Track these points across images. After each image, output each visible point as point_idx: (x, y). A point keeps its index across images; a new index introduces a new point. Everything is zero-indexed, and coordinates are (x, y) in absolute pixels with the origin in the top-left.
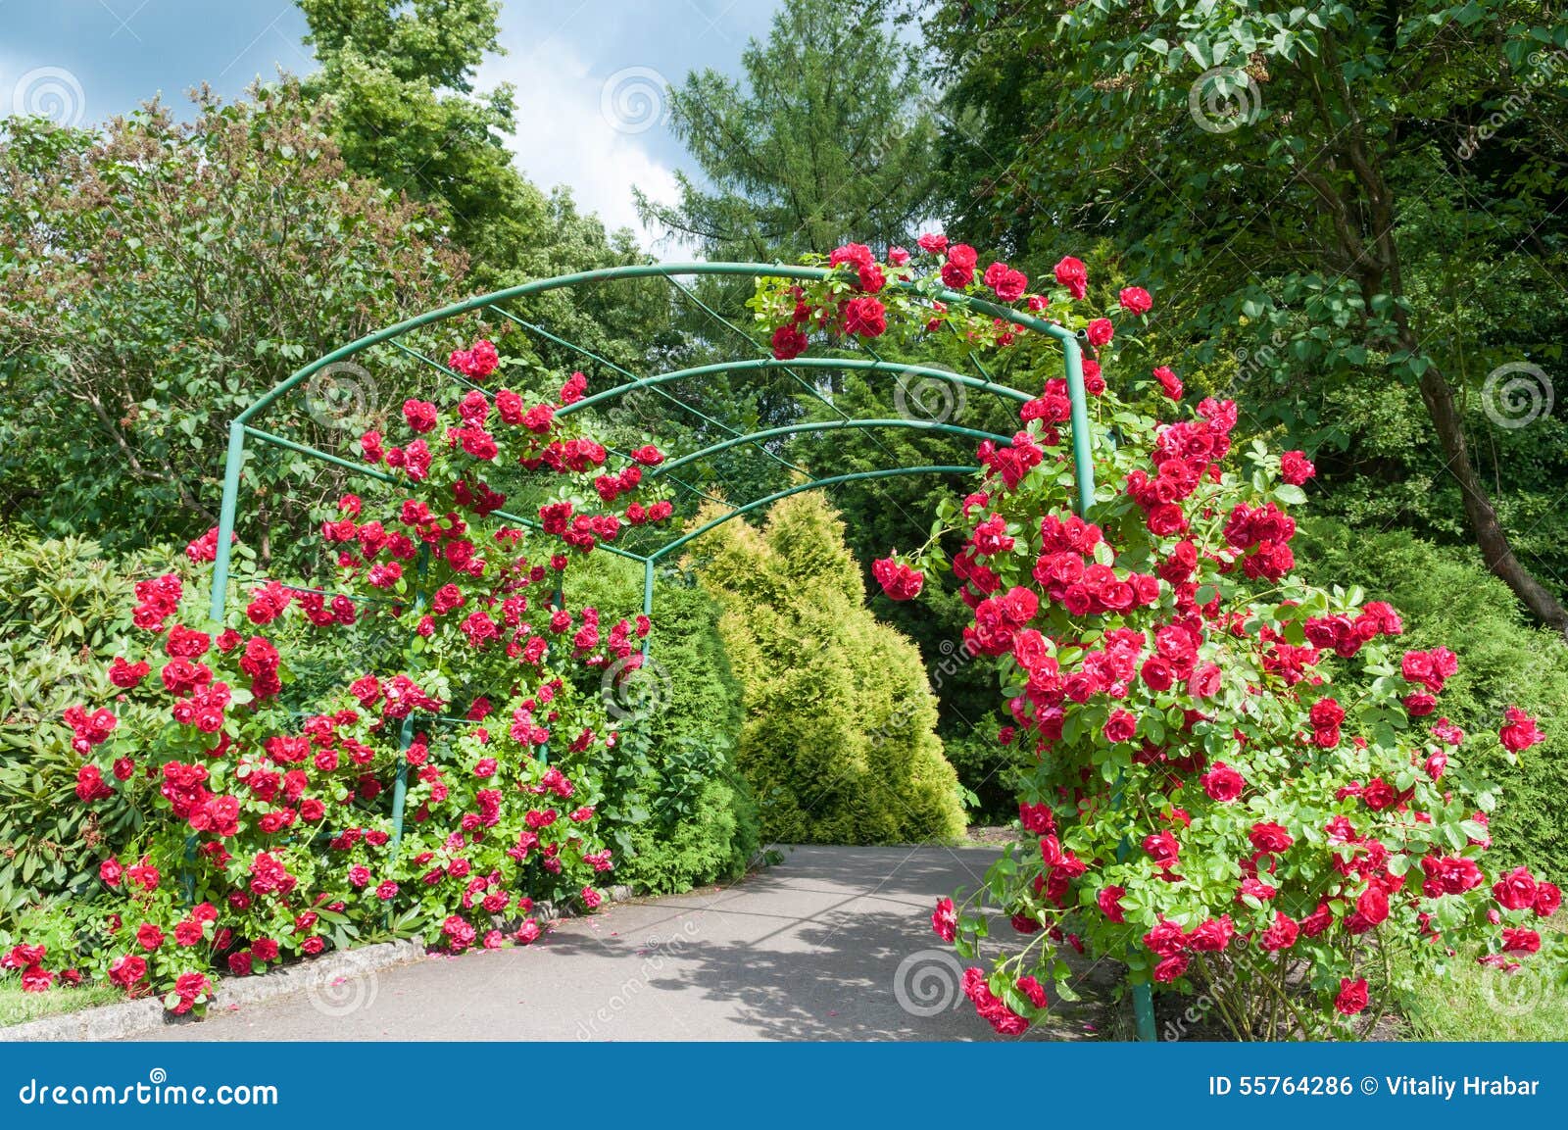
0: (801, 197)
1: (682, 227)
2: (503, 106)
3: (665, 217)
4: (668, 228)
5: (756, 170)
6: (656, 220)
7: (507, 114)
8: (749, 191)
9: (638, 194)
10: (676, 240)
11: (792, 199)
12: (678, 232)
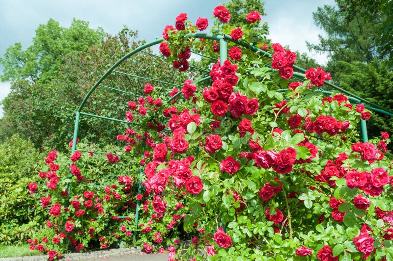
0: (355, 34)
1: (321, 50)
2: (266, 28)
3: (316, 48)
4: (317, 50)
5: (342, 30)
6: (313, 49)
7: (267, 30)
8: (341, 36)
9: (307, 43)
10: (319, 53)
11: (352, 35)
12: (320, 51)
